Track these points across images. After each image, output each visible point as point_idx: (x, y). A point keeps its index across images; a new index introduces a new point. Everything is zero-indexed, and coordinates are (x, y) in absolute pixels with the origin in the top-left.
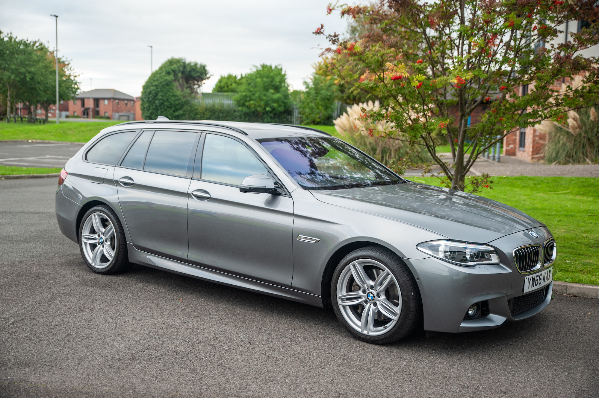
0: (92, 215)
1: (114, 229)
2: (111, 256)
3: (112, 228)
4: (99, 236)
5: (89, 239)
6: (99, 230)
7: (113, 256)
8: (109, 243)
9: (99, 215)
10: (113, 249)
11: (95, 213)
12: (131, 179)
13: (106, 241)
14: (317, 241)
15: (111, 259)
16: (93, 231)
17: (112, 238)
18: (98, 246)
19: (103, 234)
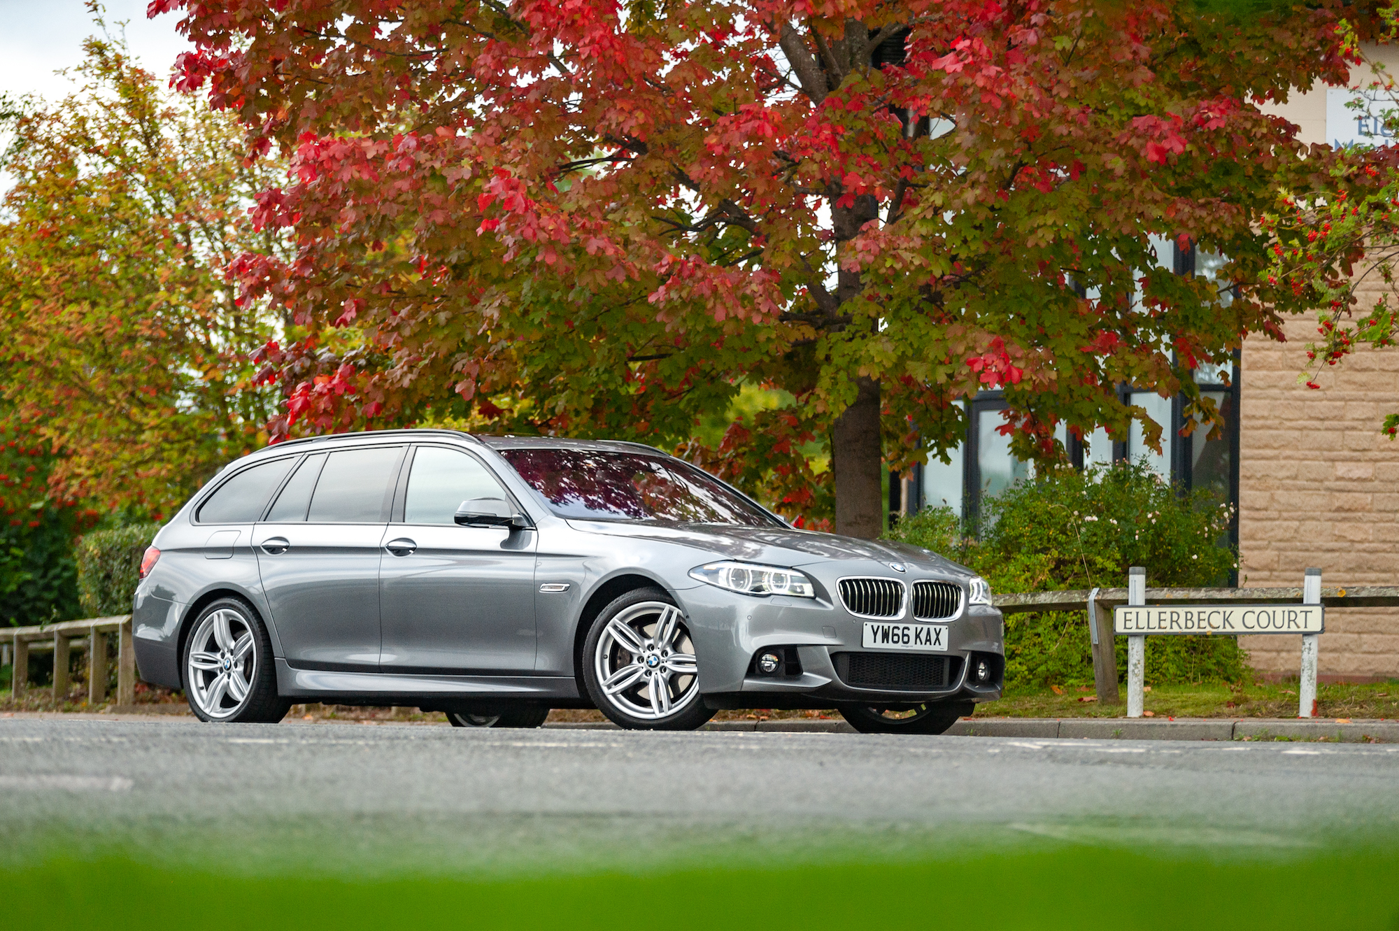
0: (215, 614)
1: (253, 641)
2: (243, 694)
3: (249, 639)
4: (223, 655)
5: (204, 661)
6: (225, 644)
7: (247, 692)
8: (241, 668)
9: (227, 615)
10: (248, 681)
11: (221, 611)
12: (285, 540)
13: (236, 666)
14: (567, 589)
15: (241, 699)
16: (212, 646)
17: (248, 659)
18: (220, 676)
19: (232, 652)
